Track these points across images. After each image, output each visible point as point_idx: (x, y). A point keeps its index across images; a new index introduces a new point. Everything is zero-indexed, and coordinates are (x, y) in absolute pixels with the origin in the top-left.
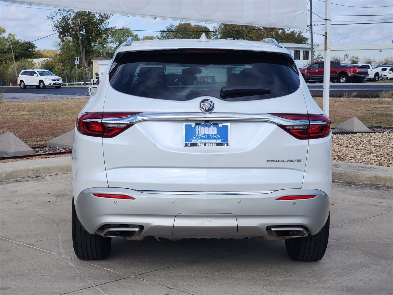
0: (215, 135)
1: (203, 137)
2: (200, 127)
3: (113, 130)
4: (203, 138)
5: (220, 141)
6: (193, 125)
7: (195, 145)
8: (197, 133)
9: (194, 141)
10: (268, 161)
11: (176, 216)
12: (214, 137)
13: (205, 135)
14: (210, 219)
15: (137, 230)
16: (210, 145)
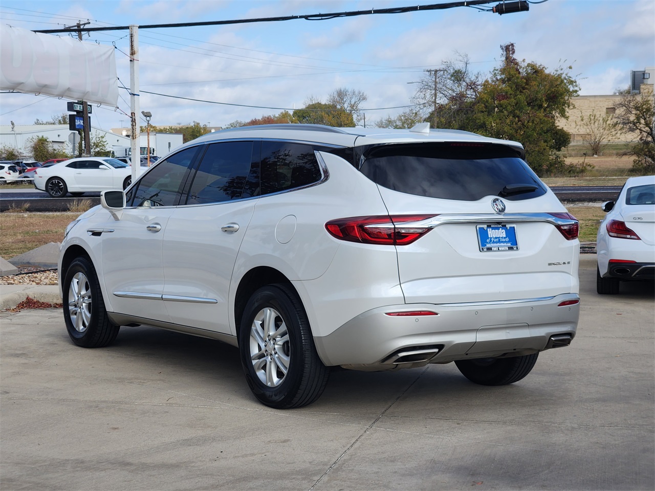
0: (505, 238)
1: (495, 240)
2: (491, 229)
3: (407, 236)
4: (496, 242)
5: (510, 244)
6: (485, 226)
7: (489, 249)
8: (489, 236)
9: (488, 246)
10: (550, 264)
11: (477, 330)
12: (504, 240)
13: (496, 238)
14: (508, 331)
15: (436, 350)
16: (503, 249)
